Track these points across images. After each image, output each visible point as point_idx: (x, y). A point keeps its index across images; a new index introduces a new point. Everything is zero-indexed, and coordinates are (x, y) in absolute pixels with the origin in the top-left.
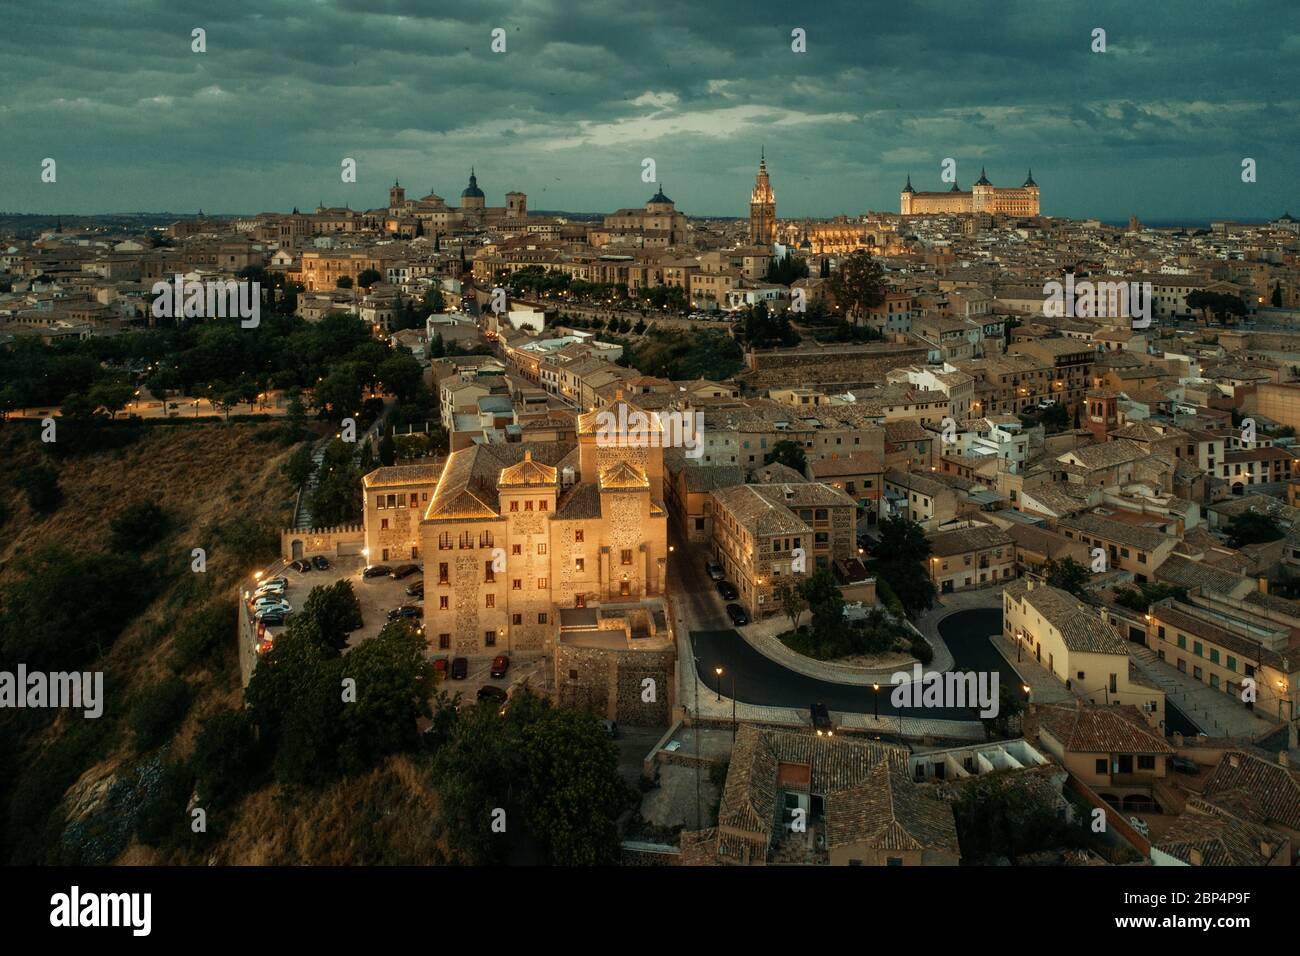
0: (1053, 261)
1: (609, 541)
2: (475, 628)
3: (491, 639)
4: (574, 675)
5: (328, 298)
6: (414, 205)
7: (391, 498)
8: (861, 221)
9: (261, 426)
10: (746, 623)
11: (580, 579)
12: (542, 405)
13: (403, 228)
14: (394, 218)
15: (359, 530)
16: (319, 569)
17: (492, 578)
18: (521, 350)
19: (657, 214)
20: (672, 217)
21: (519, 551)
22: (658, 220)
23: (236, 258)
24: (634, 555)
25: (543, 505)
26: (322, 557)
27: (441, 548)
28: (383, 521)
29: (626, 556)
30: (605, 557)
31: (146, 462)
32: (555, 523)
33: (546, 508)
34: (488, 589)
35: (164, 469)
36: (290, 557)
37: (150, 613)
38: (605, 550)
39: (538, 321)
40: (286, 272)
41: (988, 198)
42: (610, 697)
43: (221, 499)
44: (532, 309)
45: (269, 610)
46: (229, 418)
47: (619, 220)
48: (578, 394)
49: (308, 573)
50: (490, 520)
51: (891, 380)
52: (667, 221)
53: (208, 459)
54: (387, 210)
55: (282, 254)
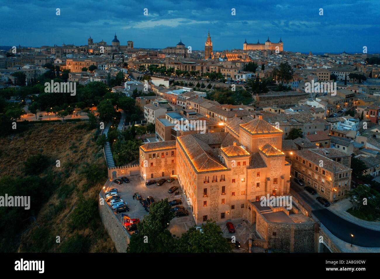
0: (291, 64)
1: (269, 176)
2: (217, 212)
3: (223, 215)
4: (274, 234)
5: (80, 75)
6: (98, 44)
7: (154, 155)
8: (232, 51)
9: (78, 123)
10: (329, 206)
11: (258, 190)
12: (195, 115)
13: (95, 51)
14: (91, 48)
15: (138, 166)
16: (126, 183)
17: (224, 192)
18: (166, 94)
19: (180, 49)
20: (185, 50)
21: (234, 182)
22: (181, 50)
23: (42, 61)
24: (279, 181)
25: (244, 163)
26: (125, 178)
27: (204, 182)
28: (151, 163)
29: (275, 181)
30: (269, 182)
31: (33, 138)
32: (249, 170)
33: (245, 164)
34: (222, 197)
35: (41, 140)
36: (112, 178)
37: (51, 200)
38: (268, 179)
39: (167, 84)
40: (60, 66)
41: (269, 46)
42: (291, 242)
43: (69, 152)
44: (163, 79)
45: (118, 205)
46: (64, 120)
47: (168, 50)
48: (197, 110)
49: (122, 185)
50: (224, 170)
51: (300, 104)
52: (184, 50)
53: (59, 136)
54: (88, 46)
55: (58, 60)
